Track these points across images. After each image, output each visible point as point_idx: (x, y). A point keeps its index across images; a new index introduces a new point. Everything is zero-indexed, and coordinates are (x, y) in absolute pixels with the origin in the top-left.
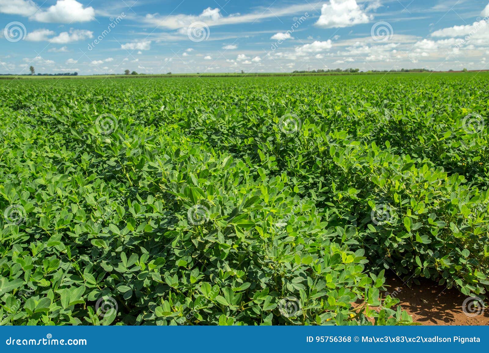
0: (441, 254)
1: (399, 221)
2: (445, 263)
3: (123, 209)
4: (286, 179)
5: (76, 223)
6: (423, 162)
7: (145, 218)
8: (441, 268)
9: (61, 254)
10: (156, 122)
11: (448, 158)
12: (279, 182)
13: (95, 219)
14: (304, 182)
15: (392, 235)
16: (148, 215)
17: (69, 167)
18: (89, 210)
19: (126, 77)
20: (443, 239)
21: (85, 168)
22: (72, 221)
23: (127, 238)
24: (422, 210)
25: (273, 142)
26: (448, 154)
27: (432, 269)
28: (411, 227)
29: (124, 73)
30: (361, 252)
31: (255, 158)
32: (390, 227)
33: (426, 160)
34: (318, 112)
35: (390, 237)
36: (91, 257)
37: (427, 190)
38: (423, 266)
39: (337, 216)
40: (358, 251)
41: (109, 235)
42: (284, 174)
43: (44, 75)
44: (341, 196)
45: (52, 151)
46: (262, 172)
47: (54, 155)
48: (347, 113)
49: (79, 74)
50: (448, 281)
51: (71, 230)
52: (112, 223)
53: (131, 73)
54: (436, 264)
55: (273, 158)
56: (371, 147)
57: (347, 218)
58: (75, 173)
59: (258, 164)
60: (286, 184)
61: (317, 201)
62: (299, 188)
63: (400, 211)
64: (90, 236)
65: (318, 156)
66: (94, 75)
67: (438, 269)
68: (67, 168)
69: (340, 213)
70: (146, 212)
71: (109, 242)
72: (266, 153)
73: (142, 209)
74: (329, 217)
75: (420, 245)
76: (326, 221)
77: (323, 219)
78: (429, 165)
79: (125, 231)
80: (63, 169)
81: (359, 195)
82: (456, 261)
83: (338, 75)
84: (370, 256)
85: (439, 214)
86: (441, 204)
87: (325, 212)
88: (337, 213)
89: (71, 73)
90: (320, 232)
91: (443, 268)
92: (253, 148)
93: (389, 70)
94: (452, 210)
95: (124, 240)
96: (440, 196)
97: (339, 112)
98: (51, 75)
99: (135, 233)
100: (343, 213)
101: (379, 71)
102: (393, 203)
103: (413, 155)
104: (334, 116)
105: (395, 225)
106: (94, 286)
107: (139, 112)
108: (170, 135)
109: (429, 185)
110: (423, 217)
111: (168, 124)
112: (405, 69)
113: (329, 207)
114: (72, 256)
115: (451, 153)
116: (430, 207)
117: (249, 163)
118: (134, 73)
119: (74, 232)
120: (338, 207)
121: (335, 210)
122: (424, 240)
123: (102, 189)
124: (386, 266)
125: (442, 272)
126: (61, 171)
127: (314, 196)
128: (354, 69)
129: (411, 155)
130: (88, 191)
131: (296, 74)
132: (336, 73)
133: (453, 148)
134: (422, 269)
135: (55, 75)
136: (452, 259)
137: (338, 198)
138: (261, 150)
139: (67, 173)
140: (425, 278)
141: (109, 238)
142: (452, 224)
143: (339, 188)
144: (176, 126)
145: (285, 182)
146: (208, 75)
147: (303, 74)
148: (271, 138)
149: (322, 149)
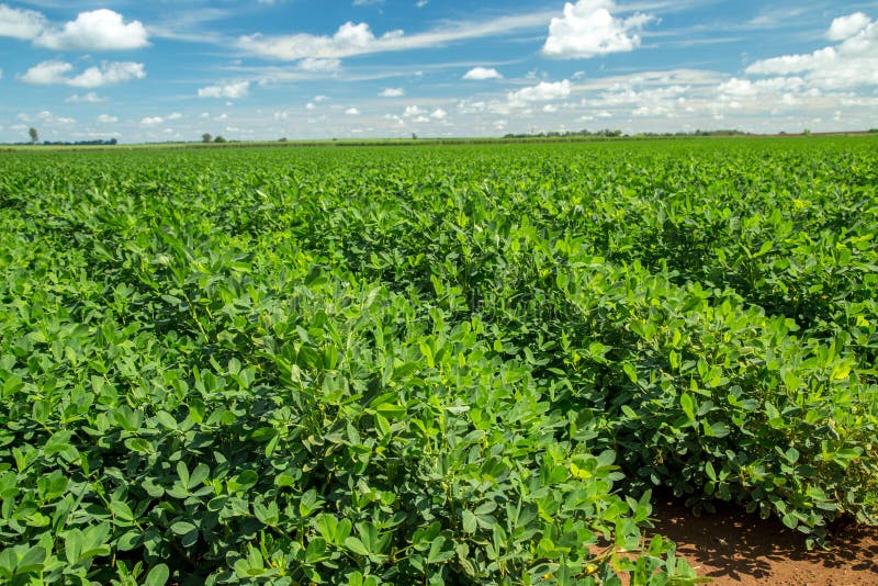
0: (750, 458)
1: (677, 400)
2: (756, 472)
3: (184, 385)
4: (481, 328)
5: (99, 411)
6: (724, 295)
7: (224, 400)
8: (750, 483)
9: (72, 466)
10: (251, 227)
11: (767, 287)
12: (467, 333)
13: (134, 402)
14: (513, 333)
15: (664, 424)
16: (229, 394)
17: (91, 309)
18: (123, 386)
19: (205, 147)
20: (755, 432)
21: (120, 311)
22: (93, 407)
23: (191, 436)
24: (717, 380)
25: (459, 262)
26: (768, 281)
27: (735, 485)
28: (695, 410)
29: (202, 139)
30: (607, 458)
31: (427, 289)
32: (662, 410)
33: (729, 291)
34: (543, 206)
35: (662, 427)
36: (125, 473)
37: (730, 344)
38: (718, 479)
39: (570, 392)
40: (603, 454)
41: (157, 432)
42: (477, 318)
43: (56, 144)
44: (577, 358)
45: (63, 280)
46: (438, 315)
47: (65, 288)
48: (593, 208)
49: (119, 142)
50: (762, 505)
51: (90, 423)
52: (164, 409)
53: (213, 139)
54: (741, 475)
55: (458, 290)
56: (633, 270)
57: (588, 396)
58: (101, 320)
59: (432, 301)
60: (480, 337)
61: (535, 366)
62: (503, 343)
63: (679, 383)
64: (125, 434)
65: (538, 285)
66: (147, 143)
67: (745, 484)
68: (87, 311)
69: (576, 388)
70: (226, 389)
71: (157, 444)
72: (445, 282)
73: (219, 384)
74: (556, 394)
75: (714, 442)
76: (550, 400)
77: (544, 397)
78: (734, 303)
79: (186, 424)
80: (79, 313)
81: (608, 356)
82: (776, 470)
83: (585, 141)
84: (628, 463)
85: (748, 387)
86: (750, 369)
87: (548, 385)
88: (570, 387)
89: (105, 140)
90: (535, 420)
91: (754, 481)
92: (423, 270)
93: (674, 133)
94: (769, 381)
95: (185, 440)
96: (750, 356)
97: (579, 208)
98: (67, 144)
99: (205, 427)
100: (581, 386)
101: (656, 135)
102: (668, 369)
103: (707, 283)
104: (570, 214)
105: (670, 406)
106: (130, 524)
107: (223, 209)
108: (278, 250)
109: (733, 337)
110: (720, 392)
111: (274, 230)
112: (703, 130)
113: (556, 377)
114: (91, 470)
115: (774, 280)
116: (734, 375)
117: (415, 297)
118: (219, 140)
119: (96, 428)
120: (572, 377)
121: (566, 381)
122: (718, 431)
123: (149, 349)
124: (655, 480)
125: (753, 488)
126: (77, 318)
127: (530, 358)
128: (613, 130)
129: (703, 284)
130: (124, 353)
131: (510, 139)
132: (580, 137)
133: (777, 271)
134: (717, 484)
135: (76, 144)
136: (770, 465)
137: (571, 360)
138: (437, 276)
139: (86, 321)
140: (721, 500)
141: (157, 437)
142: (767, 404)
143: (576, 344)
144: (288, 235)
145: (477, 332)
146: (351, 141)
147: (522, 139)
148: (454, 255)
149: (544, 273)
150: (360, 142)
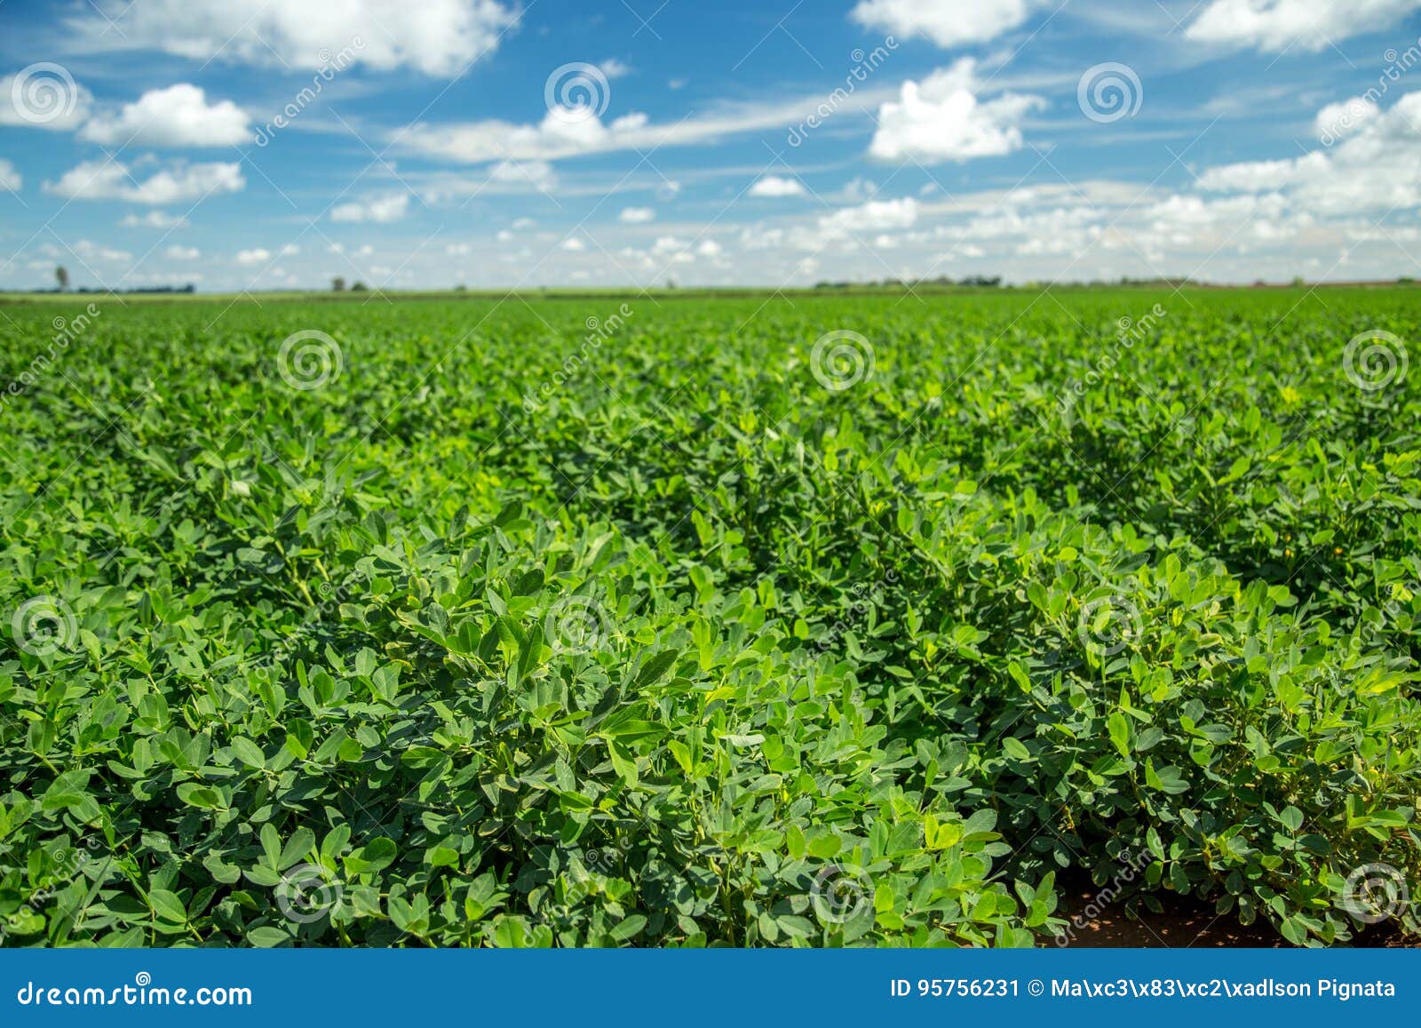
0: (1221, 822)
1: (1098, 725)
2: (1233, 848)
3: (279, 692)
4: (773, 598)
5: (138, 736)
6: (1172, 545)
7: (346, 720)
8: (1222, 864)
9: (88, 829)
10: (406, 430)
11: (1243, 534)
12: (750, 606)
13: (196, 720)
14: (826, 607)
15: (1077, 766)
16: (354, 709)
17: (134, 562)
18: (180, 692)
19: (336, 299)
20: (1228, 777)
21: (182, 565)
22: (128, 729)
23: (287, 780)
24: (1163, 690)
25: (740, 488)
26: (1244, 523)
27: (1196, 868)
28: (1131, 743)
29: (331, 286)
30: (984, 820)
31: (686, 536)
32: (1070, 741)
33: (1180, 540)
34: (879, 398)
35: (1070, 772)
36: (175, 840)
37: (1180, 629)
38: (1168, 856)
39: (919, 707)
40: (977, 815)
41: (230, 772)
42: (767, 582)
43: (97, 291)
44: (931, 650)
45: (91, 515)
46: (702, 578)
47: (94, 526)
48: (960, 401)
49: (197, 290)
50: (1242, 902)
51: (122, 756)
52: (246, 735)
53: (349, 286)
54: (1207, 851)
55: (737, 536)
56: (1023, 505)
57: (951, 713)
58: (151, 580)
59: (693, 554)
60: (772, 614)
61: (862, 663)
62: (809, 624)
63: (1101, 695)
64: (179, 774)
65: (867, 528)
67: (1213, 865)
68: (128, 566)
69: (929, 699)
70: (350, 700)
71: (232, 791)
72: (715, 522)
73: (338, 691)
74: (897, 710)
75: (1160, 797)
76: (886, 722)
77: (878, 717)
78: (1186, 559)
79: (280, 761)
80: (115, 568)
81: (983, 647)
82: (1264, 844)
83: (942, 293)
84: (1016, 827)
85: (1213, 699)
86: (1218, 671)
87: (884, 695)
88: (921, 698)
89: (176, 287)
90: (862, 757)
91: (1228, 863)
92: (681, 501)
93: (1086, 282)
94: (1250, 690)
95: (277, 787)
96: (1215, 649)
97: (934, 401)
98: (116, 292)
99: (315, 765)
100: (939, 697)
101: (1058, 285)
102: (1083, 670)
103: (1144, 526)
104: (920, 412)
105: (1086, 735)
106: (180, 929)
107: (360, 400)
108: (445, 467)
109: (1187, 616)
110: (1167, 711)
111: (440, 434)
112: (1131, 277)
113: (896, 682)
114: (118, 837)
115: (1252, 521)
116: (1188, 681)
117: (667, 548)
118: (358, 288)
119: (131, 765)
120: (925, 682)
121: (914, 689)
122: (1169, 781)
123: (226, 631)
124: (1062, 859)
125: (1225, 874)
126: (111, 576)
127: (853, 650)
128: (987, 277)
129: (1137, 528)
130: (184, 638)
131: (821, 290)
132: (937, 288)
133: (1257, 507)
134: (1167, 866)
135: (131, 292)
136: (1255, 835)
137: (924, 653)
138: (703, 513)
139: (125, 583)
140: (1173, 892)
141: (232, 781)
142: (1252, 733)
143: (930, 625)
144: (462, 443)
145: (767, 606)
146: (569, 292)
147: (843, 288)
148: (730, 477)
149: (877, 507)
150: (582, 292)
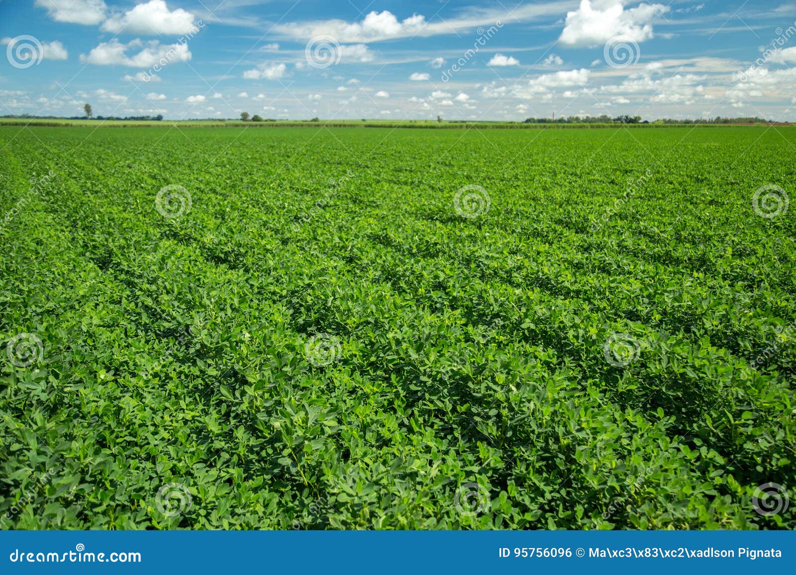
19: (244, 126)
29: (240, 117)
43: (109, 119)
49: (164, 118)
53: (250, 117)
66: (190, 120)
83: (604, 127)
89: (152, 116)
93: (694, 120)
98: (118, 119)
101: (676, 122)
112: (723, 117)
118: (256, 119)
128: (632, 117)
131: (530, 123)
132: (600, 124)
135: (126, 119)
146: (380, 123)
147: (543, 125)
150: (388, 124)
